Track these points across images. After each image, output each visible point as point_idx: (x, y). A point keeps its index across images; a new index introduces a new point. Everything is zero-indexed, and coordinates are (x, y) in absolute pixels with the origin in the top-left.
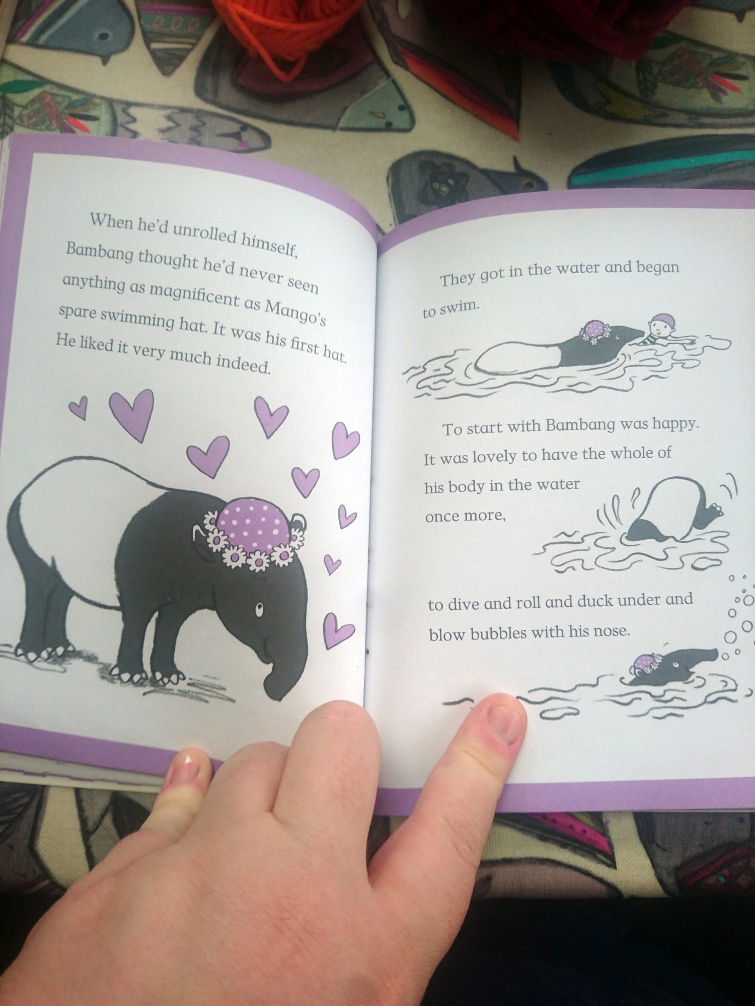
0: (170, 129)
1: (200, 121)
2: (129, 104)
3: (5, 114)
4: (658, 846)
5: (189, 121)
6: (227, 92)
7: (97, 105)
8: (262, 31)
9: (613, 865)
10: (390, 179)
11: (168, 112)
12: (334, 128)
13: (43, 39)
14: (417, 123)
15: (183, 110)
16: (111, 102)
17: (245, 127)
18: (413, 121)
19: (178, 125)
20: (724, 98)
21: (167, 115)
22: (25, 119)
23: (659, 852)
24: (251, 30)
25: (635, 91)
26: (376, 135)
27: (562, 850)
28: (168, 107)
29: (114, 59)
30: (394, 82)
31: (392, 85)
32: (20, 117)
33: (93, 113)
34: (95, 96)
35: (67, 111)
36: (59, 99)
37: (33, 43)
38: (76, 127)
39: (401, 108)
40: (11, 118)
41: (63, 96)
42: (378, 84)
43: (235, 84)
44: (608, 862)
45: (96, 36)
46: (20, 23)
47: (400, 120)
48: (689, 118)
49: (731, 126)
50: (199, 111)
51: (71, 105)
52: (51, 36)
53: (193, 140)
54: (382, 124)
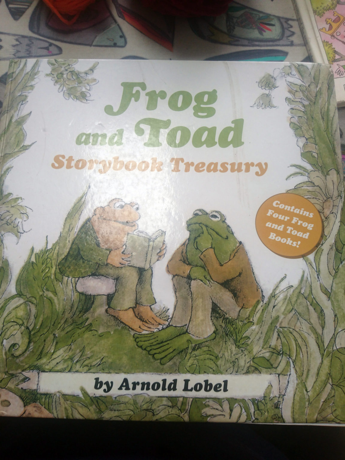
0: (17, 45)
1: (31, 41)
5: (26, 41)
6: (44, 29)
11: (17, 37)
12: (90, 45)
14: (128, 43)
15: (23, 37)
17: (51, 44)
18: (126, 42)
19: (21, 43)
20: (264, 33)
21: (16, 39)
25: (225, 30)
26: (109, 49)
28: (17, 35)
30: (118, 25)
31: (117, 27)
39: (121, 37)
42: (111, 26)
43: (47, 25)
47: (121, 42)
48: (249, 42)
49: (267, 46)
50: (30, 37)
53: (27, 50)
54: (112, 44)
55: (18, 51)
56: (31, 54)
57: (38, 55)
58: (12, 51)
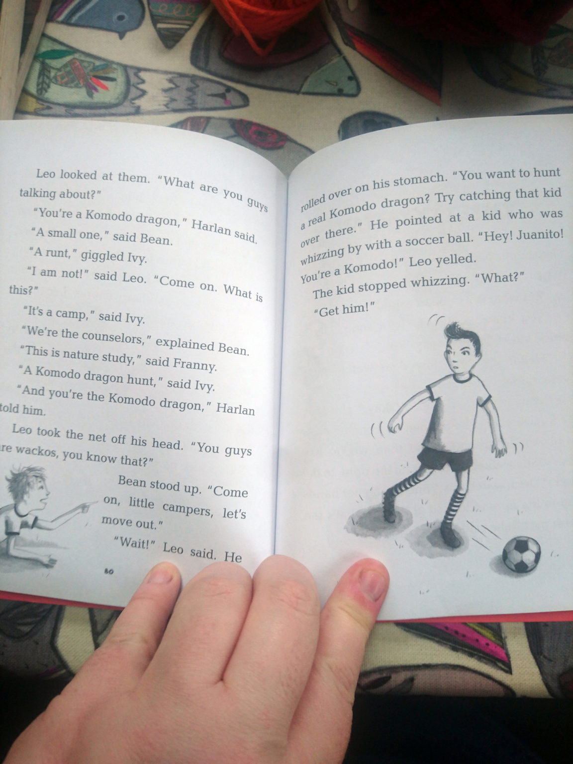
0: (171, 89)
1: (195, 84)
2: (140, 70)
3: (44, 75)
4: (545, 657)
5: (186, 83)
6: (216, 63)
7: (115, 69)
8: (246, 16)
9: (509, 670)
10: (341, 133)
11: (170, 76)
12: (298, 92)
13: (74, 19)
14: (363, 90)
15: (182, 75)
16: (125, 67)
17: (229, 89)
18: (359, 88)
19: (177, 86)
21: (169, 78)
22: (59, 79)
23: (545, 662)
24: (238, 14)
25: (531, 71)
26: (330, 99)
27: (470, 658)
28: (170, 73)
29: (129, 35)
30: (344, 58)
31: (343, 62)
32: (55, 77)
33: (111, 75)
34: (113, 62)
35: (92, 74)
36: (86, 64)
37: (67, 22)
38: (98, 85)
39: (350, 78)
40: (48, 78)
41: (88, 62)
42: (332, 60)
43: (221, 56)
44: (506, 668)
45: (115, 18)
46: (57, 7)
47: (349, 87)
50: (194, 76)
51: (95, 69)
52: (80, 17)
53: (189, 98)
54: (335, 90)
55: (173, 100)
56: (195, 106)
57: (207, 106)
58: (163, 99)
